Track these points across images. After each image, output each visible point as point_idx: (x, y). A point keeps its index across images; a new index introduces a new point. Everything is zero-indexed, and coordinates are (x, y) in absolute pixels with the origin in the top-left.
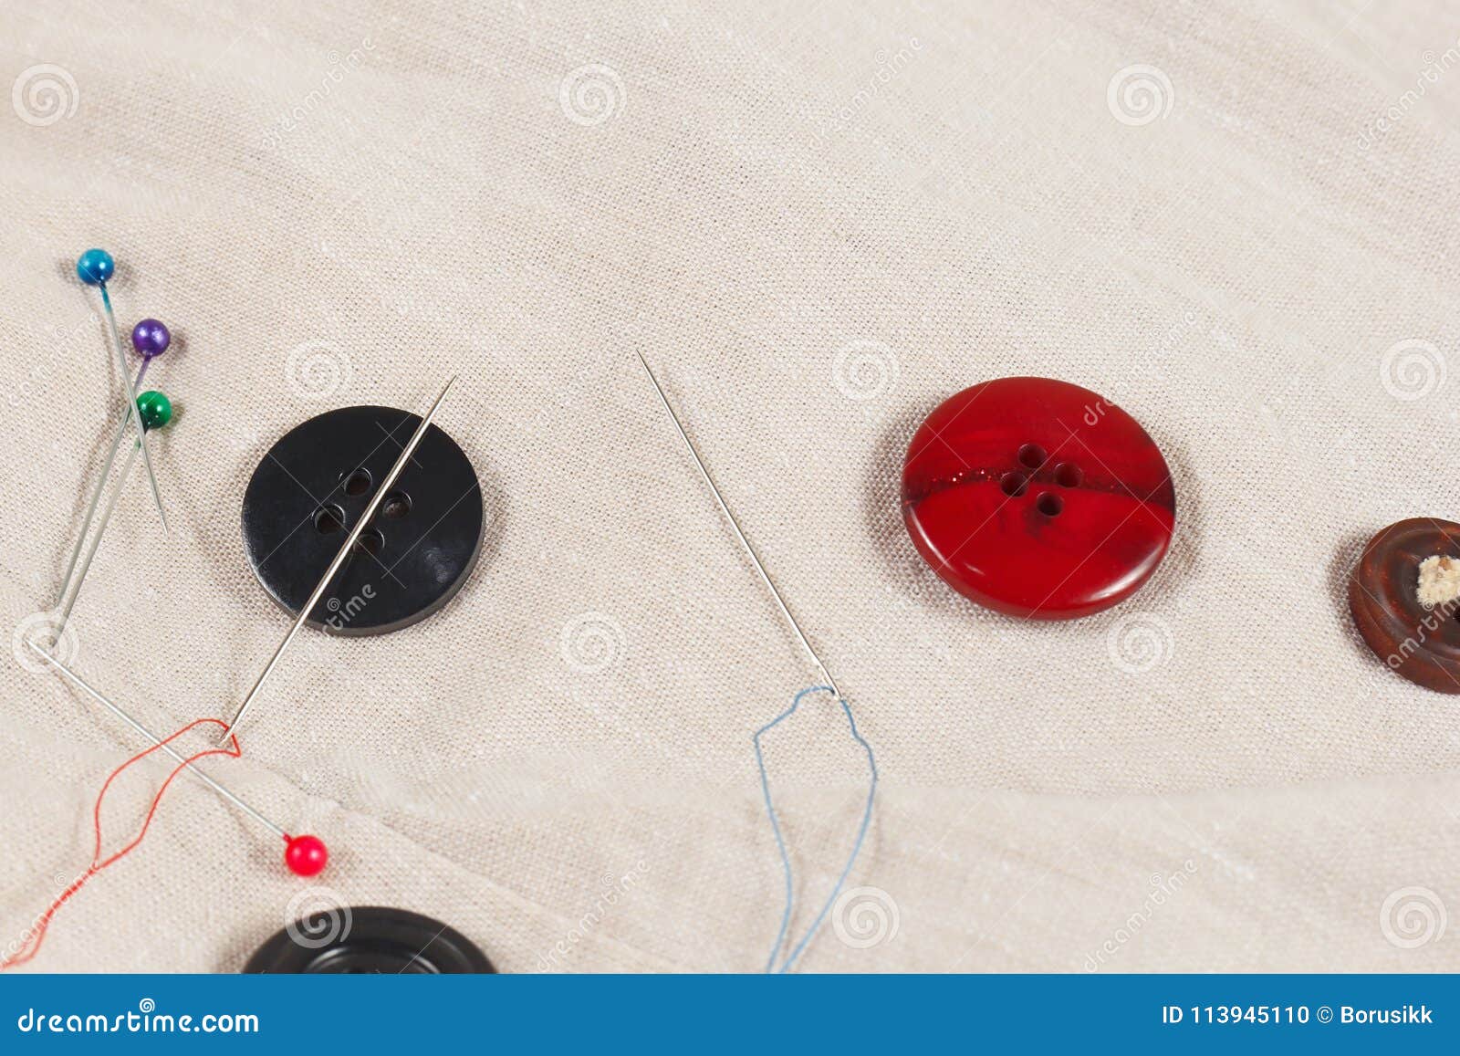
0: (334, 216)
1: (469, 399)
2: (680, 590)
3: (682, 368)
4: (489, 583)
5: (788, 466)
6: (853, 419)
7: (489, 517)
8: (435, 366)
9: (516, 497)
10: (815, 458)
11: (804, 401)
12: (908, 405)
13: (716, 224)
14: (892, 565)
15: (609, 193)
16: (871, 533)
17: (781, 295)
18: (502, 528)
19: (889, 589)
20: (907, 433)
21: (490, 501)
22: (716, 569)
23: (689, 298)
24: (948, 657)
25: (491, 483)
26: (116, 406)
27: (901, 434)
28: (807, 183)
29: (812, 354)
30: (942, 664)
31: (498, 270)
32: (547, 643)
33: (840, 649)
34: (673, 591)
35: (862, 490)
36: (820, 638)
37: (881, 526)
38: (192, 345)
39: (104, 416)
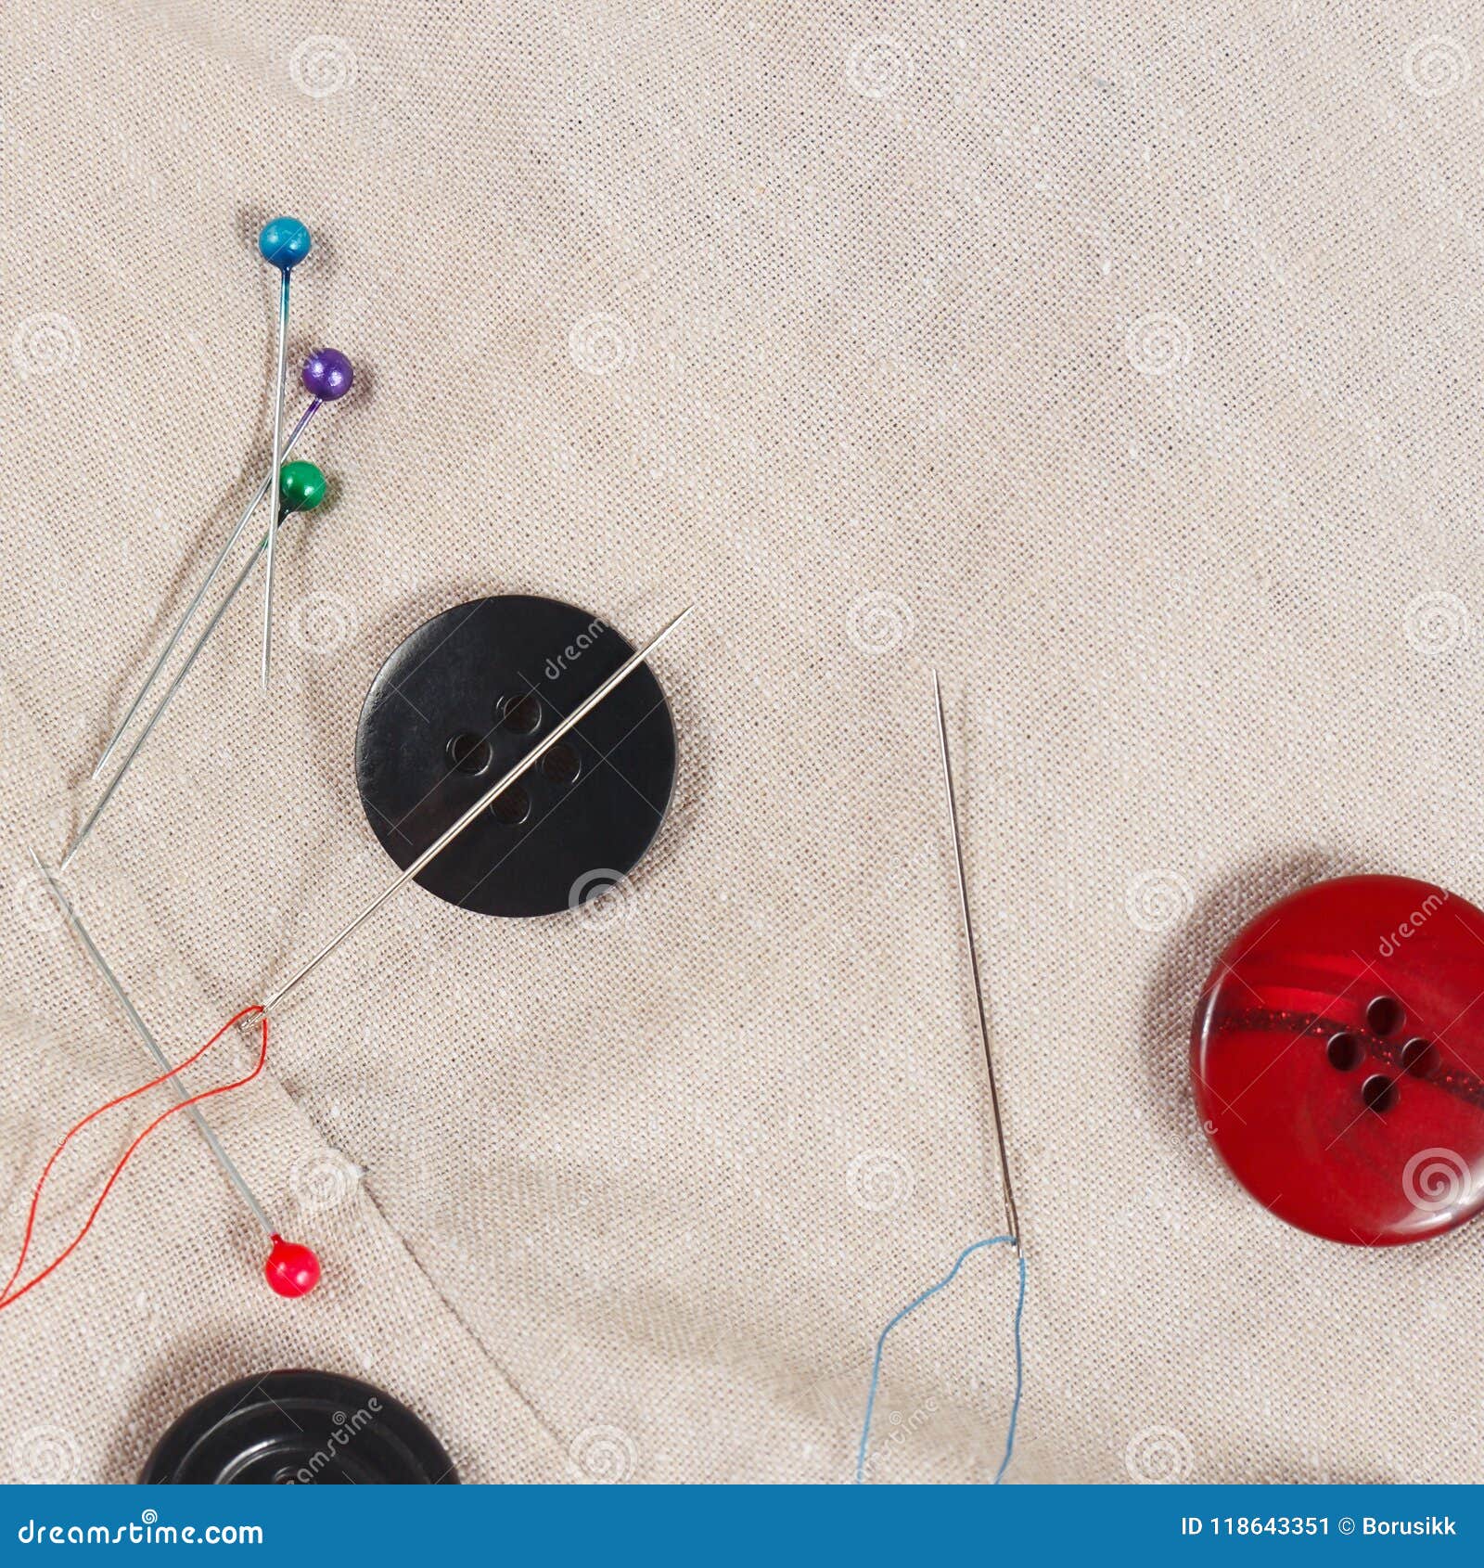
0: (609, 299)
1: (705, 624)
2: (874, 1031)
3: (988, 702)
4: (647, 896)
5: (1071, 906)
6: (1182, 860)
7: (677, 800)
8: (675, 566)
9: (720, 785)
10: (1111, 906)
11: (1127, 816)
12: (1262, 854)
13: (1106, 504)
14: (1154, 1079)
15: (984, 384)
16: (1145, 1029)
17: (1152, 650)
18: (689, 821)
19: (1138, 1113)
20: (1244, 895)
21: (686, 776)
22: (929, 1019)
23: (1034, 600)
24: (1177, 1227)
25: (696, 751)
26: (257, 460)
27: (1236, 894)
28: (1249, 484)
29: (1162, 748)
30: (1166, 1234)
31: (805, 435)
32: (686, 1034)
33: (1045, 1180)
34: (865, 1029)
35: (1155, 966)
36: (1026, 1156)
37: (1162, 1022)
38: (379, 393)
39: (237, 472)
